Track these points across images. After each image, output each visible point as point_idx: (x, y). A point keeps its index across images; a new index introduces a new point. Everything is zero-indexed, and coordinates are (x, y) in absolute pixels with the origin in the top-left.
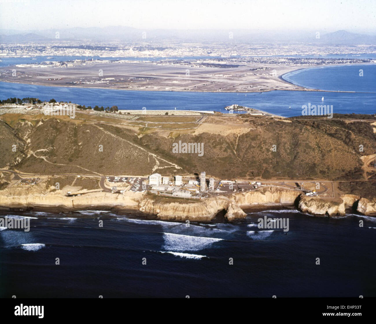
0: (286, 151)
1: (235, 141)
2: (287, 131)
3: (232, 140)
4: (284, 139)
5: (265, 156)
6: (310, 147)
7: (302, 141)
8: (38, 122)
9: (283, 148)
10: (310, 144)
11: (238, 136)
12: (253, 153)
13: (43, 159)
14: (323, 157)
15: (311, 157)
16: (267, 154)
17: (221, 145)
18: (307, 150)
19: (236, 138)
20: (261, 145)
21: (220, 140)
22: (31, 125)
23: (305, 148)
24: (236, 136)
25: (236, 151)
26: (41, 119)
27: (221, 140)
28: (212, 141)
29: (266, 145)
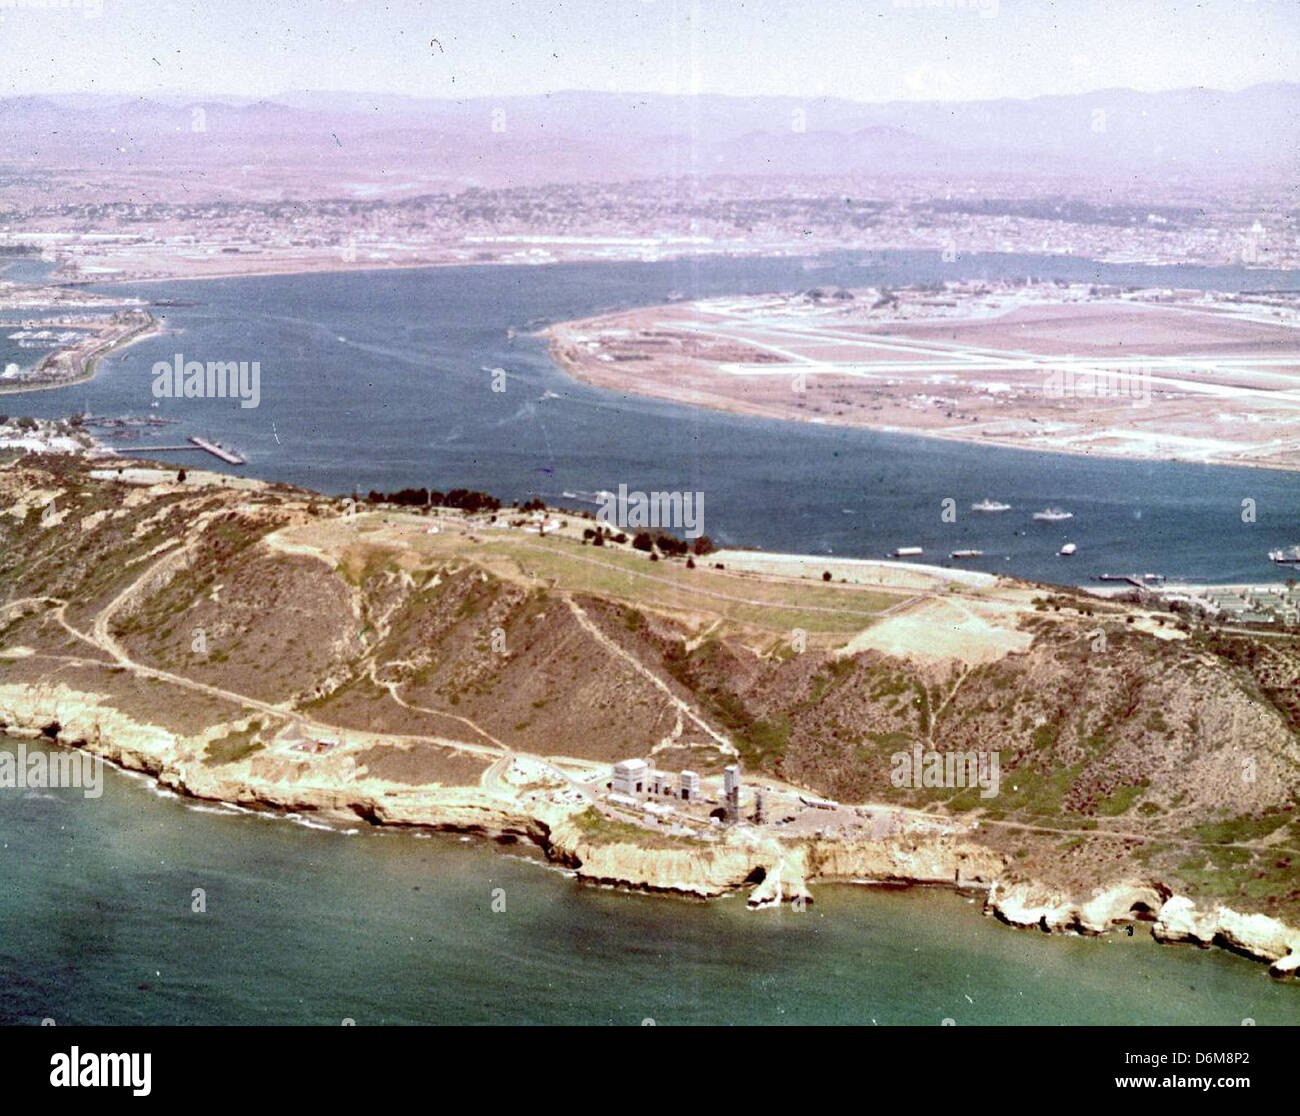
0: (1081, 731)
1: (951, 684)
2: (1120, 669)
3: (941, 680)
4: (1093, 693)
5: (1007, 742)
6: (1162, 728)
7: (1146, 704)
8: (430, 575)
9: (1077, 720)
10: (1166, 718)
11: (965, 670)
12: (977, 729)
13: (386, 690)
14: (1187, 760)
15: (1146, 759)
16: (1019, 735)
17: (898, 694)
18: (1146, 733)
19: (958, 675)
20: (1014, 704)
21: (900, 678)
22: (409, 585)
23: (1143, 728)
24: (961, 669)
25: (938, 717)
26: (440, 569)
27: (905, 680)
28: (875, 680)
29: (1028, 706)
